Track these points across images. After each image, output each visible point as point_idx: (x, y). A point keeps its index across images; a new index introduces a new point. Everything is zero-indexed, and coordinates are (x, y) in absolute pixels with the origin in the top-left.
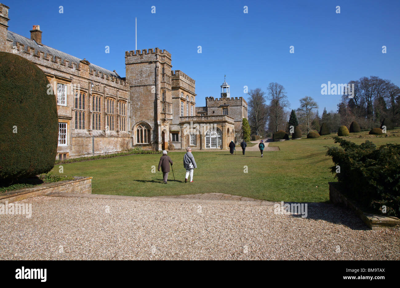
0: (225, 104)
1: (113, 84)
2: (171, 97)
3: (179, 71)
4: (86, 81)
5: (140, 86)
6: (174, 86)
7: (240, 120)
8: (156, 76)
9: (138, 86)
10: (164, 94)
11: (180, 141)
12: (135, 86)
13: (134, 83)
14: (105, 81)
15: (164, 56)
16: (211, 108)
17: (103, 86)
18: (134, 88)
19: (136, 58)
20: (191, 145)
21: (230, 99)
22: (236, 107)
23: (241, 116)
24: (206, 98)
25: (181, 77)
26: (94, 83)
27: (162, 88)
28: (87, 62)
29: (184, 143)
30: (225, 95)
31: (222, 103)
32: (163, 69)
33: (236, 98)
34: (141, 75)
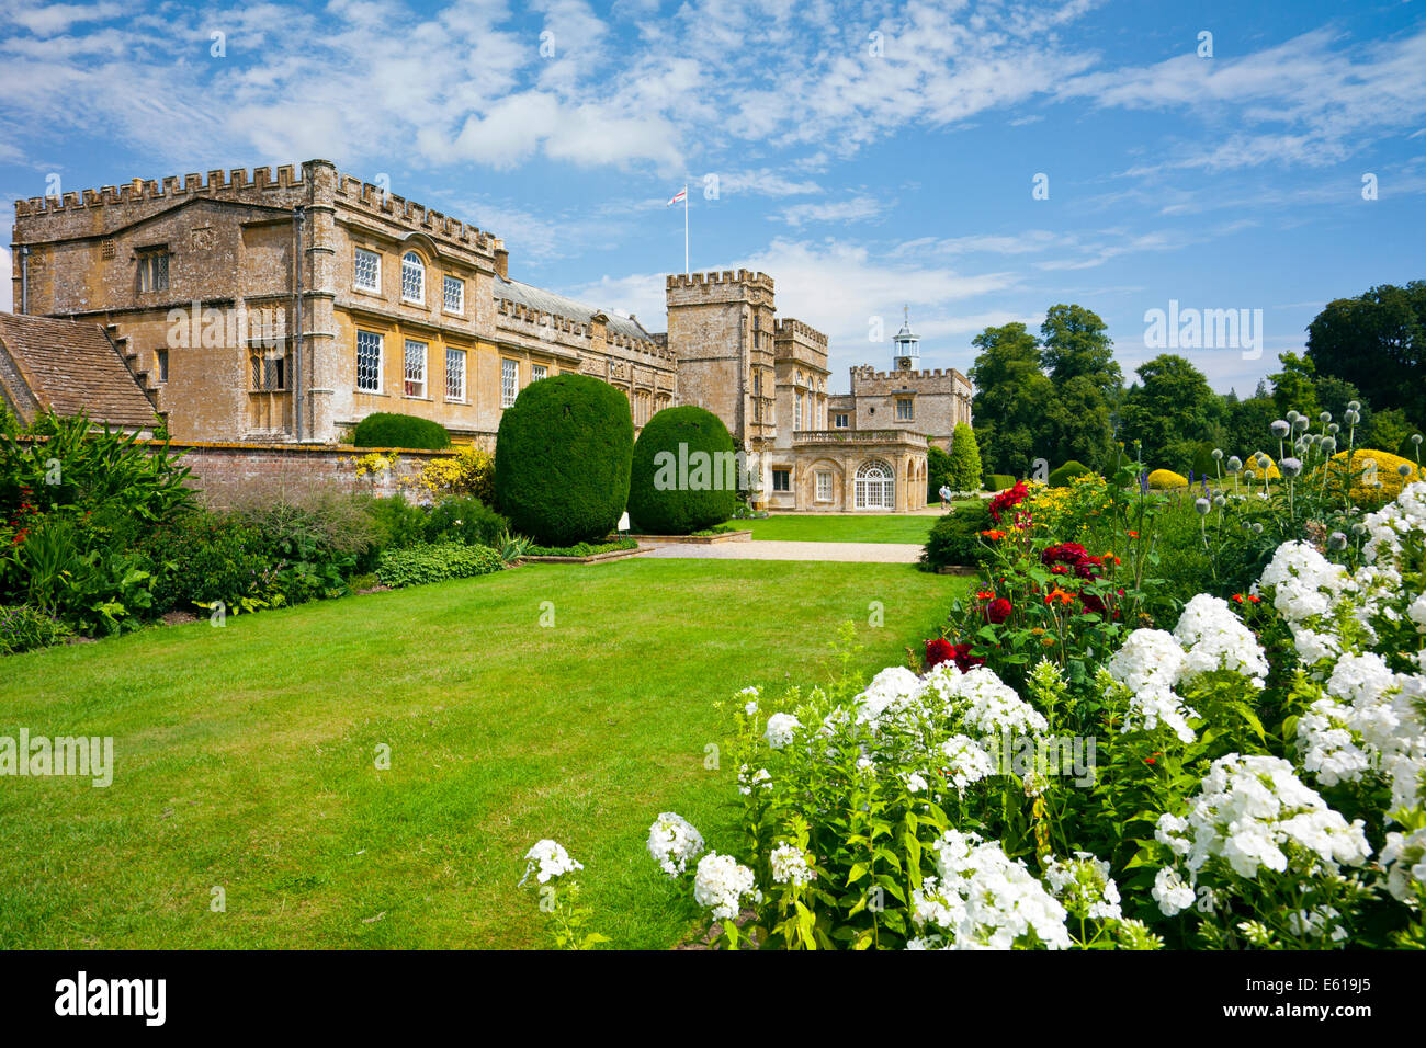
0: (905, 388)
1: (647, 359)
2: (774, 382)
3: (791, 321)
4: (602, 359)
5: (701, 360)
6: (780, 355)
7: (945, 433)
8: (742, 336)
9: (696, 360)
10: (757, 379)
11: (792, 490)
12: (691, 361)
13: (687, 353)
14: (632, 355)
15: (760, 289)
16: (866, 400)
17: (629, 365)
18: (688, 365)
19: (692, 292)
20: (819, 499)
21: (921, 374)
22: (937, 398)
23: (950, 420)
24: (853, 371)
25: (797, 336)
26: (616, 361)
27: (753, 365)
28: (604, 317)
29: (803, 494)
30: (904, 362)
31: (896, 386)
32: (756, 317)
33: (938, 371)
34: (705, 332)
